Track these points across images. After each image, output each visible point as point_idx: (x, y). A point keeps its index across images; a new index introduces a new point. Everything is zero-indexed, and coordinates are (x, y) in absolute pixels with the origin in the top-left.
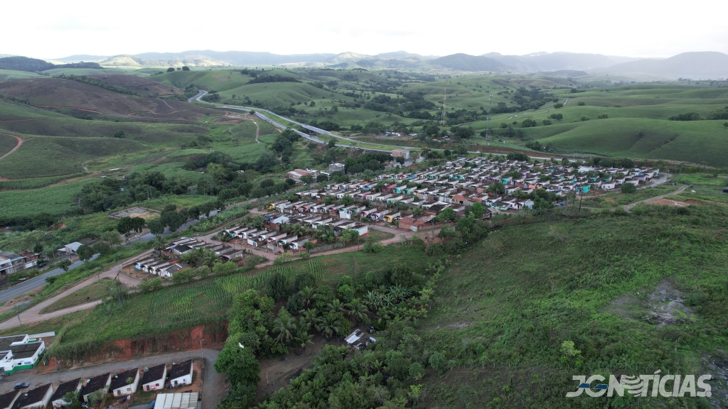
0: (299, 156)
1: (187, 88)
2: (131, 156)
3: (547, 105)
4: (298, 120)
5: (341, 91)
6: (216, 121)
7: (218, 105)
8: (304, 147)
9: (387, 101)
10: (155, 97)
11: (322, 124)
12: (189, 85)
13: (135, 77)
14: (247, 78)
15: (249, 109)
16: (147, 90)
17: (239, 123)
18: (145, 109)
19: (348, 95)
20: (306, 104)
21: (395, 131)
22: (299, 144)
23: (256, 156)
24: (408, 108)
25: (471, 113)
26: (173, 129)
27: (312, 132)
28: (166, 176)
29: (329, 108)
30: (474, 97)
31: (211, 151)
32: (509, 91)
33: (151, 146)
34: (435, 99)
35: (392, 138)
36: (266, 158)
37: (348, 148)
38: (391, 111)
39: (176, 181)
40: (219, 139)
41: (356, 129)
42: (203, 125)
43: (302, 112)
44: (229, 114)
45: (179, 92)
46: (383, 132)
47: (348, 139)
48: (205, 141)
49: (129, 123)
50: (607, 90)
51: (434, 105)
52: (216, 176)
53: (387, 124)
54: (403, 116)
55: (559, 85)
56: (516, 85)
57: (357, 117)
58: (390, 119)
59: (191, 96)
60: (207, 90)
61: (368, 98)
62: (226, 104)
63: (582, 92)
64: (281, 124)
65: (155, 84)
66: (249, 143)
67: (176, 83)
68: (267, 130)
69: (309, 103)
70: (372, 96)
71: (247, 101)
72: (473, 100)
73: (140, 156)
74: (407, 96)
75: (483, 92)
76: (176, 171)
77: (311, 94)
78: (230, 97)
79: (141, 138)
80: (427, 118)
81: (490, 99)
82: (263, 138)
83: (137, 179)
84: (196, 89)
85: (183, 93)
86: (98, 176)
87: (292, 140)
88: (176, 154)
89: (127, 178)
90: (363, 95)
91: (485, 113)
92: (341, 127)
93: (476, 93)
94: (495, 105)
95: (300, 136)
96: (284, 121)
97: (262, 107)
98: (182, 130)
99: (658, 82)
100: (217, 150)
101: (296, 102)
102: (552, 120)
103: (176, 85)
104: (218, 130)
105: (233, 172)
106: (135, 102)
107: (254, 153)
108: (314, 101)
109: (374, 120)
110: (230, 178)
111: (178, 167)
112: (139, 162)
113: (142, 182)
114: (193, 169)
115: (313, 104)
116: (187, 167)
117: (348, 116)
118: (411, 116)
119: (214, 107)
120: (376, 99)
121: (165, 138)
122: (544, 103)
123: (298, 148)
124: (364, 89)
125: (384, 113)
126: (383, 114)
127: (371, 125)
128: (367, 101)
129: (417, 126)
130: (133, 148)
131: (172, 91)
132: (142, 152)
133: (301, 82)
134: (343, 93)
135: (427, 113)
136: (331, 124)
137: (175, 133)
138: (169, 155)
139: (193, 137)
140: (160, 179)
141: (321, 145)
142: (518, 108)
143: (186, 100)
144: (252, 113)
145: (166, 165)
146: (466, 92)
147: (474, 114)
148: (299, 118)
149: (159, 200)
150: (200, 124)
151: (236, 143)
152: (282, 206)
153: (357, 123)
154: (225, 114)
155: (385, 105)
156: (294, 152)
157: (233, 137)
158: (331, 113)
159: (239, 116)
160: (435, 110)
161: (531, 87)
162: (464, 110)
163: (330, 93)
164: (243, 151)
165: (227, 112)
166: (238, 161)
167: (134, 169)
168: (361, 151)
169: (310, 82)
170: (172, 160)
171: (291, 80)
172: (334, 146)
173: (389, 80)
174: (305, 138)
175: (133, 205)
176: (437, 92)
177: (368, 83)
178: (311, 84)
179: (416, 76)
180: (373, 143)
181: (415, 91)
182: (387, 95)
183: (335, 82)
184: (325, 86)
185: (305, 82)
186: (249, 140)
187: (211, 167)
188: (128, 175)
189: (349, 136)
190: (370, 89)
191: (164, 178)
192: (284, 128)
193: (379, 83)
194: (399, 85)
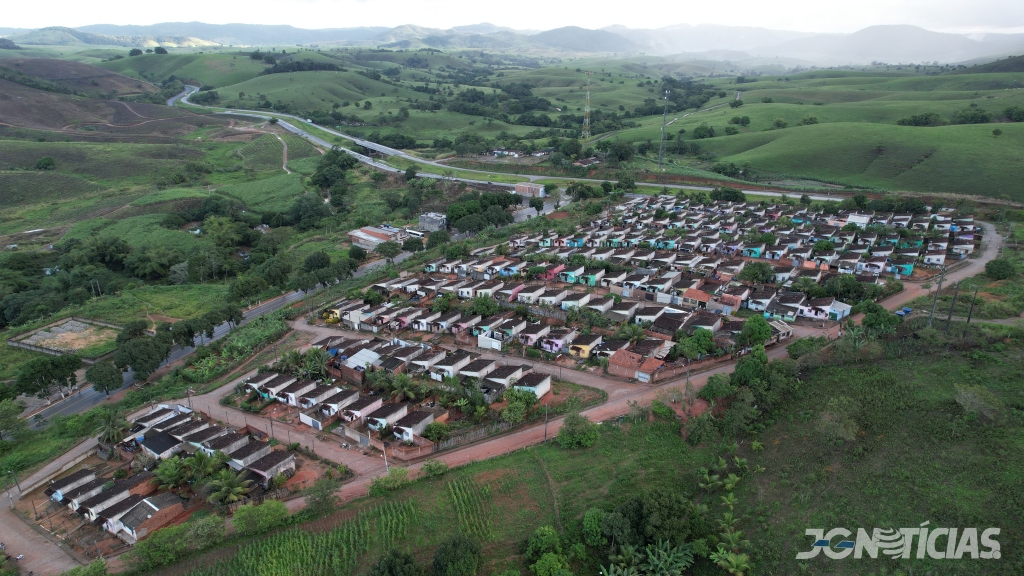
0: (360, 195)
1: (165, 83)
2: (68, 204)
3: (714, 101)
4: (348, 133)
5: (408, 83)
6: (216, 136)
7: (218, 110)
8: (365, 179)
9: (480, 98)
10: (110, 97)
11: (387, 138)
12: (167, 78)
13: (74, 64)
14: (261, 66)
15: (267, 115)
16: (96, 85)
17: (253, 139)
18: (92, 118)
19: (419, 89)
20: (357, 105)
21: (509, 149)
22: (356, 173)
23: (288, 197)
24: (515, 110)
25: (608, 116)
26: (143, 154)
27: (373, 151)
28: (131, 243)
29: (395, 112)
30: (604, 90)
31: (210, 192)
32: (653, 82)
33: (104, 183)
34: (549, 94)
35: (506, 161)
36: (305, 203)
37: (438, 180)
38: (491, 115)
39: (148, 254)
40: (221, 169)
41: (442, 145)
42: (194, 143)
43: (354, 119)
44: (236, 124)
45: (152, 88)
46: (489, 151)
47: (433, 163)
48: (198, 173)
49: (62, 144)
50: (787, 79)
51: (549, 104)
52: (221, 242)
53: (489, 136)
54: (508, 122)
56: (657, 71)
57: (439, 124)
58: (490, 127)
59: (172, 95)
60: (197, 84)
61: (451, 94)
62: (229, 107)
63: (752, 81)
64: (324, 140)
65: (110, 76)
66: (274, 175)
67: (145, 74)
68: (301, 150)
69: (362, 104)
70: (456, 92)
71: (263, 103)
72: (606, 96)
73: (84, 204)
74: (508, 89)
75: (616, 83)
76: (149, 231)
77: (363, 88)
78: (235, 96)
79: (85, 171)
80: (546, 126)
81: (631, 96)
82: (295, 164)
83: (74, 253)
84: (179, 84)
85: (159, 91)
86: (2, 246)
87: (343, 167)
88: (149, 199)
89: (58, 248)
90: (441, 89)
91: (628, 115)
92: (418, 142)
93: (606, 84)
94: (640, 103)
95: (357, 161)
96: (325, 134)
97: (287, 112)
98: (159, 155)
99: (847, 67)
100: (220, 189)
101: (341, 102)
102: (735, 126)
103: (145, 77)
104: (220, 151)
106: (74, 106)
107: (282, 193)
108: (370, 100)
109: (466, 129)
110: (247, 242)
111: (152, 224)
112: (80, 215)
113: (86, 259)
114: (180, 226)
115: (368, 106)
116: (169, 224)
117: (426, 124)
118: (522, 122)
119: (210, 113)
120: (463, 95)
121: (128, 169)
122: (708, 99)
123: (355, 181)
124: (440, 80)
125: (482, 118)
126: (480, 121)
127: (466, 138)
128: (449, 99)
129: (537, 138)
130: (71, 189)
131: (140, 87)
132: (88, 195)
133: (346, 71)
134: (412, 87)
135: (546, 118)
136: (403, 137)
137: (147, 160)
138: (136, 202)
139: (177, 166)
140: (119, 251)
141: (392, 174)
142: (673, 108)
143: (164, 102)
144: (273, 122)
145: (131, 219)
146: (592, 83)
147: (614, 117)
148: (350, 129)
149: (116, 300)
150: (187, 143)
151: (251, 175)
152: (356, 317)
153: (441, 135)
154: (228, 124)
156: (349, 188)
157: (246, 164)
158: (397, 119)
159: (252, 128)
160: (553, 112)
161: (678, 74)
162: (598, 112)
163: (392, 87)
164: (264, 190)
165: (232, 121)
166: (257, 208)
167: (71, 230)
168: (463, 185)
169: (360, 70)
170: (141, 210)
171: (330, 67)
172: (414, 177)
173: (474, 65)
174: (365, 163)
175: (63, 312)
176: (549, 84)
177: (444, 71)
178: (361, 73)
179: (511, 60)
180: (475, 169)
181: (518, 83)
182: (479, 89)
183: (396, 69)
184: (384, 77)
185: (352, 71)
186: (271, 168)
187: (212, 223)
188: (60, 242)
189: (434, 158)
190: (449, 80)
191: (126, 249)
192: (329, 146)
193: (460, 71)
194: (491, 74)
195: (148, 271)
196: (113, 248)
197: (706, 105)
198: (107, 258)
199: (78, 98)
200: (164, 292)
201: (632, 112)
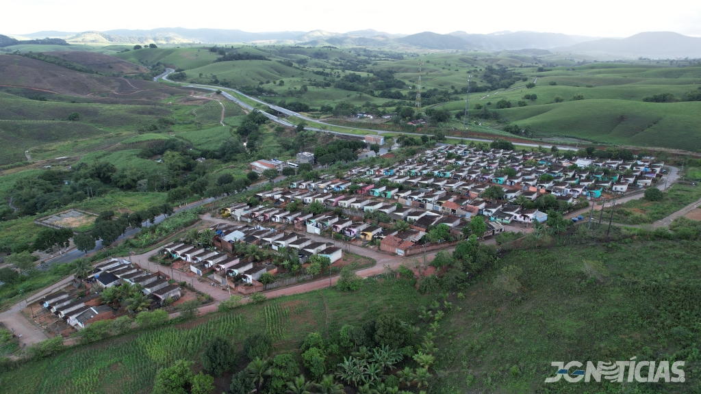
0: (266, 141)
1: (154, 67)
2: (84, 142)
3: (518, 84)
4: (266, 101)
5: (311, 69)
6: (181, 101)
7: (184, 84)
8: (272, 130)
9: (357, 79)
10: (118, 76)
11: (290, 105)
12: (155, 63)
13: (100, 55)
14: (215, 56)
15: (215, 88)
16: (111, 68)
17: (204, 103)
18: (106, 89)
19: (317, 73)
20: (275, 83)
21: (367, 113)
22: (267, 126)
23: (220, 141)
24: (379, 87)
25: (442, 92)
26: (133, 112)
27: (280, 113)
28: (116, 167)
29: (299, 88)
30: (444, 75)
31: (172, 136)
32: (478, 70)
33: (107, 130)
34: (405, 78)
35: (364, 121)
36: (229, 144)
37: (318, 132)
38: (362, 91)
39: (125, 173)
40: (181, 122)
41: (325, 110)
42: (167, 105)
43: (271, 92)
44: (195, 94)
45: (145, 70)
46: (355, 114)
47: (317, 121)
48: (166, 124)
49: (84, 105)
50: (573, 69)
51: (404, 84)
52: (172, 167)
53: (358, 104)
54: (374, 96)
55: (525, 64)
56: (483, 63)
57: (327, 96)
58: (360, 99)
59: (157, 75)
60: (174, 68)
61: (339, 76)
62: (192, 83)
63: (548, 70)
64: (248, 105)
65: (120, 62)
66: (213, 127)
67: (142, 61)
68: (234, 111)
69: (278, 82)
70: (342, 75)
71: (214, 80)
72: (443, 79)
73: (94, 142)
74: (378, 74)
75: (452, 71)
76: (130, 159)
77: (280, 72)
78: (197, 75)
79: (97, 121)
80: (398, 98)
81: (461, 78)
82: (228, 120)
83: (82, 171)
84: (163, 67)
85: (149, 71)
86: (41, 166)
87: (259, 123)
88: (133, 140)
89: (74, 169)
90: (333, 73)
91: (456, 92)
92: (311, 108)
93: (445, 71)
94: (466, 84)
95: (268, 119)
96: (251, 101)
97: (229, 87)
98: (142, 113)
99: (620, 61)
100: (178, 135)
101: (264, 80)
102: (526, 100)
103: (142, 63)
104: (182, 111)
105: (192, 161)
106: (95, 81)
107: (217, 138)
108: (284, 80)
109: (344, 100)
110: (189, 168)
111: (132, 155)
112: (91, 149)
113: (88, 175)
114: (149, 157)
115: (282, 83)
116: (143, 155)
117: (318, 96)
118: (383, 96)
119: (179, 87)
120: (346, 77)
121: (123, 121)
122: (514, 82)
123: (265, 132)
124: (334, 67)
125: (355, 92)
126: (354, 94)
127: (342, 106)
128: (337, 79)
129: (390, 106)
130: (88, 133)
131: (138, 69)
132: (97, 137)
133: (270, 60)
134: (313, 72)
135: (399, 93)
136: (301, 104)
137: (135, 116)
138: (124, 141)
139: (153, 119)
140: (109, 171)
141: (289, 128)
142: (489, 88)
143: (151, 79)
144: (219, 93)
145: (120, 152)
146: (435, 70)
147: (446, 93)
148: (267, 98)
149: (101, 200)
150: (162, 105)
151: (199, 126)
152: (239, 214)
153: (327, 103)
154: (190, 93)
155: (355, 84)
156: (260, 136)
157: (197, 119)
158: (300, 92)
159: (204, 96)
160: (406, 89)
161: (499, 65)
162: (435, 90)
163: (300, 71)
164: (206, 136)
165: (193, 92)
166: (199, 147)
167: (82, 157)
168: (333, 136)
169: (279, 60)
170: (127, 146)
171: (260, 58)
172: (303, 130)
173: (359, 57)
174: (273, 120)
175: (69, 206)
176: (406, 70)
177: (338, 61)
178: (280, 62)
179: (385, 54)
180: (344, 125)
181: (385, 70)
182: (357, 73)
183: (305, 59)
184: (295, 65)
185: (274, 60)
186: (213, 122)
187: (168, 155)
188: (75, 165)
189: (318, 118)
190: (340, 67)
191: (114, 170)
192: (251, 109)
193: (349, 61)
194: (369, 63)
195: (124, 183)
196: (105, 169)
197: (512, 87)
198: (102, 175)
199: (98, 76)
200: (130, 196)
201: (459, 90)
